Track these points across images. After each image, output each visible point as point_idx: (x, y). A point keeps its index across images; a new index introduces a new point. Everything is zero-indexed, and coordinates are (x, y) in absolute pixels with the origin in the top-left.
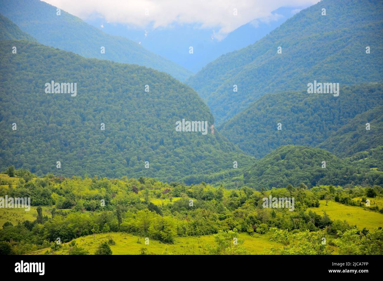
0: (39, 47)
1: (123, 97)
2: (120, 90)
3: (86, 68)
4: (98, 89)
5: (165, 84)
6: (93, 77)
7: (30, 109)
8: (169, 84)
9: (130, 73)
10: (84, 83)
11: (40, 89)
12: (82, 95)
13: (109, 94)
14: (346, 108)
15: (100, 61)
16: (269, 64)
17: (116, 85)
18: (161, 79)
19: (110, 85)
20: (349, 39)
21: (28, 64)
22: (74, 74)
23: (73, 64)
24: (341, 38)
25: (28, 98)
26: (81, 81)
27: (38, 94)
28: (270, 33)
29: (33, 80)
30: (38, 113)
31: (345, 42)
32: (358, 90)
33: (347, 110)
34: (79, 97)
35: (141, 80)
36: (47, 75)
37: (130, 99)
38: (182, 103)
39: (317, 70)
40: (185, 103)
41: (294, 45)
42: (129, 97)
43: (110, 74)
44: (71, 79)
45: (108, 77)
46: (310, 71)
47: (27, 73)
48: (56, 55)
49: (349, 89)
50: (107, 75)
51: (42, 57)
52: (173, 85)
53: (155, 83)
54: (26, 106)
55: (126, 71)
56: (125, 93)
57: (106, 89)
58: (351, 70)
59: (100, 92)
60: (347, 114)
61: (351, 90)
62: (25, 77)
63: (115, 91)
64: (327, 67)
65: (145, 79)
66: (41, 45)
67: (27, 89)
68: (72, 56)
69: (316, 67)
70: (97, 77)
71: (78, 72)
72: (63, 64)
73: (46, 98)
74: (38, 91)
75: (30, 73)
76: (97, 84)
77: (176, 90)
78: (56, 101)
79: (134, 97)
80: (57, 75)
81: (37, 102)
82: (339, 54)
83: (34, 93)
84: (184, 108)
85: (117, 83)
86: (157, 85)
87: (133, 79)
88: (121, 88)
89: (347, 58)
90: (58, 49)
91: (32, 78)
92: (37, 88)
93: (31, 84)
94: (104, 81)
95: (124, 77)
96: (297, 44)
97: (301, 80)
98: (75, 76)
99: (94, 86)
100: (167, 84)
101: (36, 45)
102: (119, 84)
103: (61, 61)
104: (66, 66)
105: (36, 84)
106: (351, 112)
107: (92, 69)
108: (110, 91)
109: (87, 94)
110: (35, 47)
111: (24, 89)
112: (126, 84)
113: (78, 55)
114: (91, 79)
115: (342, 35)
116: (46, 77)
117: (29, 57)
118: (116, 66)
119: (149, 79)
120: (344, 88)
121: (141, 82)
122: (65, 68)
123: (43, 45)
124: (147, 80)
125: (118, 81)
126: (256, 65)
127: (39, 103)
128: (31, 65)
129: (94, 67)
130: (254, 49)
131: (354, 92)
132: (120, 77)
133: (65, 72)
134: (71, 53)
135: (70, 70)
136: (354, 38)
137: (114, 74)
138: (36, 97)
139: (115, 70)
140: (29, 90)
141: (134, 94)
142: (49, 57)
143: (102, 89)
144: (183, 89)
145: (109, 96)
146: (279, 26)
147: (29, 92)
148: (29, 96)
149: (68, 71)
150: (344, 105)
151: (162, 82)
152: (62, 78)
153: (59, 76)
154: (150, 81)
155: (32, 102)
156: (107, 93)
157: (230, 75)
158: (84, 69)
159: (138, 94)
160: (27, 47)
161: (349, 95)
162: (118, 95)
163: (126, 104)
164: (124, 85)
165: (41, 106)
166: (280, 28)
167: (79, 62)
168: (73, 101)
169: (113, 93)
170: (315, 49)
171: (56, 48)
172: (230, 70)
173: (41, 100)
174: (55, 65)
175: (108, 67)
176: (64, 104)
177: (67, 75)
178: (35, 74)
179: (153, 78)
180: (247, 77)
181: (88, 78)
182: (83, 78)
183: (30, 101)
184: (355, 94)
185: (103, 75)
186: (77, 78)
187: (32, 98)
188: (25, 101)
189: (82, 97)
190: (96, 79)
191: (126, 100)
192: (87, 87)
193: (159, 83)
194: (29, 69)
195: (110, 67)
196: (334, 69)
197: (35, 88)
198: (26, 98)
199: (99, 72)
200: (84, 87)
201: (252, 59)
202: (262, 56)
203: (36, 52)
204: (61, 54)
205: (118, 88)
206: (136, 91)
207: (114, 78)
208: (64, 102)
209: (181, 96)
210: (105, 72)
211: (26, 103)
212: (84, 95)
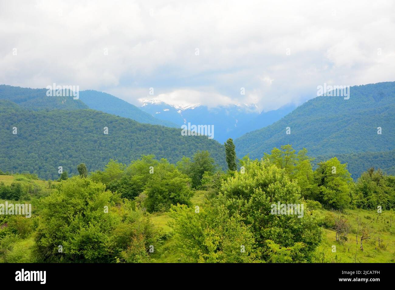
0: (103, 115)
1: (172, 155)
2: (169, 149)
3: (141, 131)
4: (151, 148)
5: (206, 144)
6: (147, 138)
7: (94, 164)
8: (210, 144)
9: (177, 135)
10: (139, 143)
11: (104, 148)
12: (138, 153)
13: (159, 152)
14: (354, 171)
15: (153, 126)
16: (285, 139)
17: (166, 145)
18: (203, 141)
19: (160, 145)
20: (349, 121)
21: (94, 128)
22: (131, 136)
23: (131, 128)
24: (342, 120)
25: (93, 155)
26: (137, 141)
27: (101, 152)
28: (284, 117)
29: (98, 141)
30: (101, 167)
31: (346, 123)
32: (363, 157)
33: (355, 173)
34: (135, 154)
35: (186, 141)
36: (110, 136)
37: (177, 156)
38: (221, 160)
39: (325, 143)
40: (223, 160)
41: (305, 125)
42: (176, 155)
43: (161, 136)
44: (129, 140)
45: (159, 138)
46: (319, 145)
47: (93, 135)
48: (117, 121)
49: (356, 156)
50: (158, 137)
51: (106, 123)
52: (214, 145)
53: (198, 144)
54: (91, 161)
55: (174, 133)
56: (173, 151)
57: (157, 148)
58: (353, 144)
59: (153, 150)
60: (356, 176)
61: (358, 156)
62: (92, 138)
63: (165, 149)
64: (333, 142)
65: (190, 140)
66: (105, 113)
67: (92, 148)
68: (130, 121)
69: (324, 142)
70: (150, 138)
71: (134, 134)
72: (122, 128)
73: (108, 155)
74: (101, 149)
75: (95, 135)
76: (150, 144)
77: (216, 150)
78: (116, 157)
79: (181, 155)
80: (117, 137)
81: (100, 158)
82: (342, 131)
83: (98, 151)
84: (223, 164)
85: (166, 143)
86: (200, 145)
87: (180, 140)
88: (170, 147)
89: (349, 135)
90: (118, 116)
91: (97, 138)
92: (101, 147)
93: (96, 144)
94: (156, 141)
95: (172, 138)
96: (307, 125)
97: (312, 151)
98: (132, 137)
99: (147, 146)
100: (208, 144)
101: (101, 114)
102: (169, 144)
103: (121, 125)
104: (125, 130)
105: (100, 143)
106: (358, 174)
107: (146, 132)
108: (160, 149)
109: (141, 152)
110: (100, 115)
111: (90, 147)
112: (174, 144)
113: (135, 121)
114: (145, 140)
115: (343, 118)
116: (108, 138)
117: (95, 122)
118: (166, 129)
119: (193, 141)
120: (352, 154)
121: (187, 142)
122: (124, 131)
123: (107, 114)
124: (192, 141)
125: (168, 142)
126: (275, 140)
127: (102, 159)
128: (97, 129)
129: (148, 130)
130: (272, 128)
131: (360, 158)
132: (169, 139)
133: (124, 134)
134: (129, 119)
135: (128, 133)
136: (354, 120)
137: (164, 136)
138: (100, 154)
139: (165, 133)
140: (94, 148)
141: (180, 152)
142: (111, 122)
143: (154, 148)
144: (222, 148)
145: (159, 153)
146: (291, 112)
147: (94, 150)
148: (94, 154)
149: (126, 133)
150: (353, 169)
151: (204, 143)
152: (121, 139)
153: (119, 137)
154: (194, 142)
155: (96, 158)
156: (158, 151)
157: (254, 148)
158: (139, 132)
159: (184, 152)
160: (93, 115)
161: (356, 161)
162: (167, 153)
163: (174, 161)
164: (172, 145)
165: (103, 161)
166: (293, 113)
167: (135, 126)
168: (129, 157)
169: (163, 152)
170: (322, 128)
171: (117, 115)
172: (253, 144)
173: (104, 156)
174: (116, 129)
175: (159, 130)
176: (123, 160)
177: (126, 137)
178: (99, 136)
179: (196, 139)
180: (268, 149)
181: (142, 139)
182: (138, 139)
183: (95, 157)
184: (362, 160)
185: (155, 137)
186: (133, 139)
187: (96, 155)
188: (90, 157)
189: (138, 154)
190: (149, 140)
191: (174, 157)
192: (141, 146)
193: (201, 143)
194: (94, 132)
195: (161, 131)
196: (338, 143)
197: (99, 147)
198: (91, 155)
199: (152, 134)
200: (139, 146)
201: (271, 137)
202: (279, 134)
203: (101, 119)
204: (121, 120)
205: (168, 148)
206: (182, 150)
207: (164, 139)
208: (122, 158)
209: (220, 154)
210: (156, 134)
211: (91, 159)
212: (139, 152)
